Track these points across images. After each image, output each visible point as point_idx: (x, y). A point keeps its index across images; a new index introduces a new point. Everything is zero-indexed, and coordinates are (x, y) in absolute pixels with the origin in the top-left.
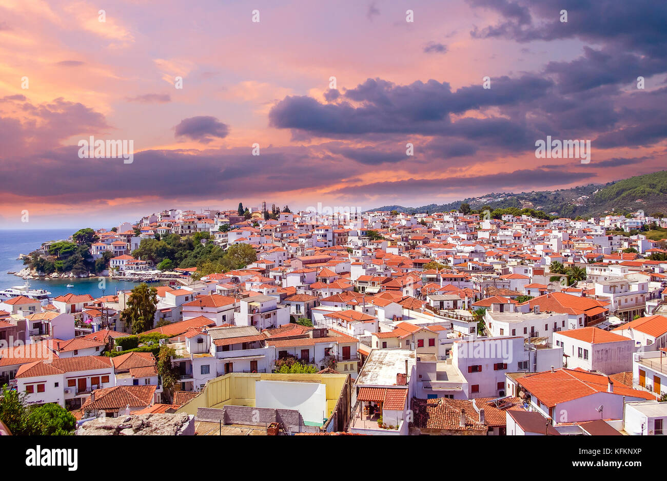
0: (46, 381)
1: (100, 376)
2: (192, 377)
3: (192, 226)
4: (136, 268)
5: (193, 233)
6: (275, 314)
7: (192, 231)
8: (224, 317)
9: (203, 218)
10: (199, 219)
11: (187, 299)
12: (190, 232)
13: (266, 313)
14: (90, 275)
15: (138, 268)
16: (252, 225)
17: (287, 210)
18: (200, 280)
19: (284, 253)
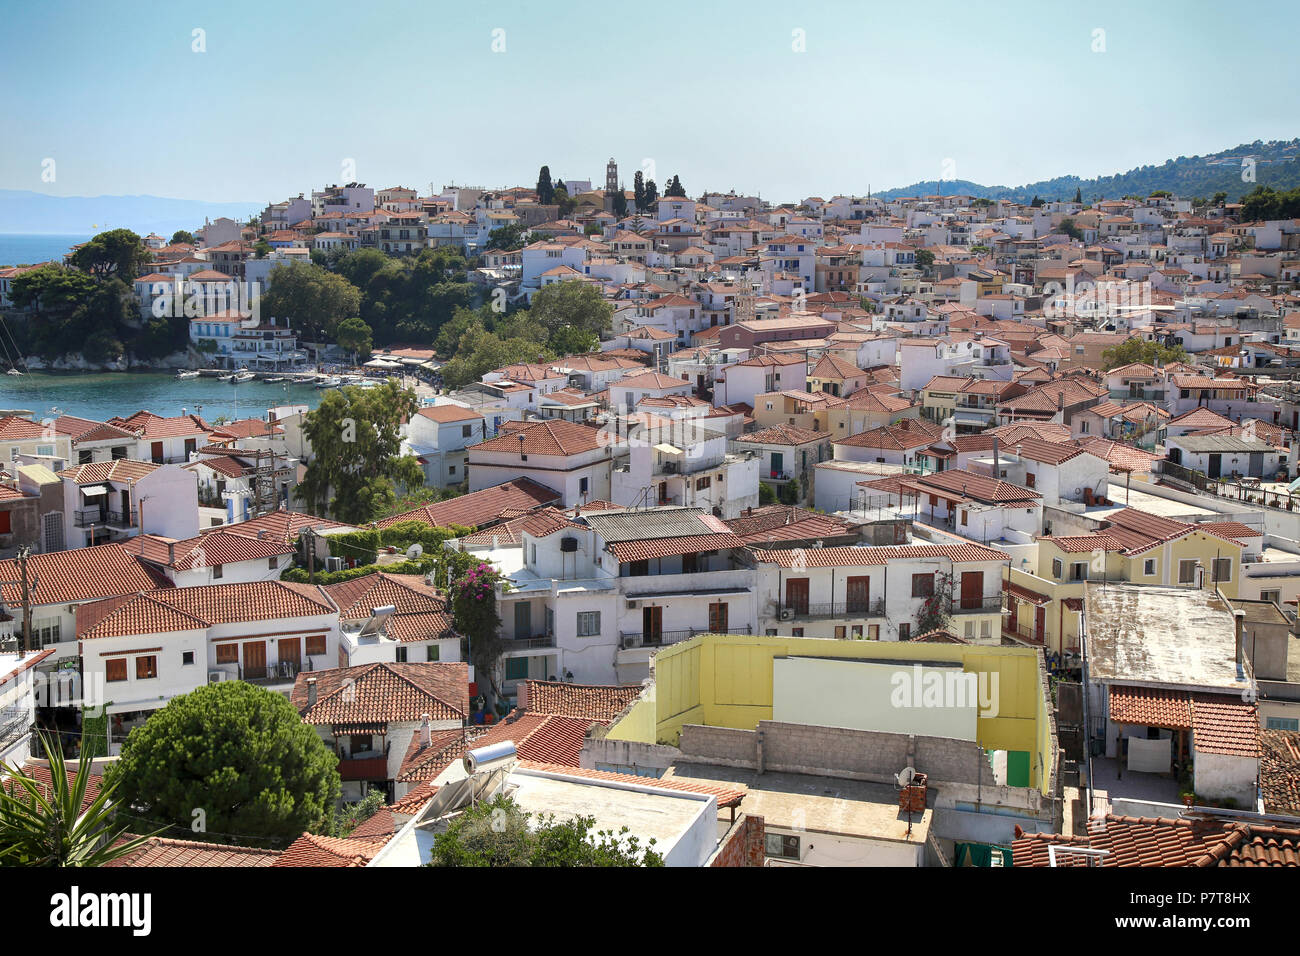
0: (160, 649)
1: (303, 637)
2: (550, 644)
3: (414, 232)
4: (263, 346)
5: (418, 251)
6: (720, 478)
7: (415, 246)
8: (584, 483)
9: (442, 210)
10: (432, 211)
11: (467, 431)
12: (409, 246)
13: (699, 476)
14: (136, 363)
15: (269, 347)
16: (581, 229)
17: (675, 189)
18: (481, 380)
19: (692, 311)
